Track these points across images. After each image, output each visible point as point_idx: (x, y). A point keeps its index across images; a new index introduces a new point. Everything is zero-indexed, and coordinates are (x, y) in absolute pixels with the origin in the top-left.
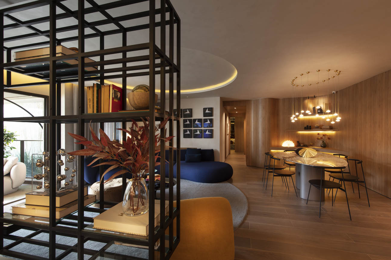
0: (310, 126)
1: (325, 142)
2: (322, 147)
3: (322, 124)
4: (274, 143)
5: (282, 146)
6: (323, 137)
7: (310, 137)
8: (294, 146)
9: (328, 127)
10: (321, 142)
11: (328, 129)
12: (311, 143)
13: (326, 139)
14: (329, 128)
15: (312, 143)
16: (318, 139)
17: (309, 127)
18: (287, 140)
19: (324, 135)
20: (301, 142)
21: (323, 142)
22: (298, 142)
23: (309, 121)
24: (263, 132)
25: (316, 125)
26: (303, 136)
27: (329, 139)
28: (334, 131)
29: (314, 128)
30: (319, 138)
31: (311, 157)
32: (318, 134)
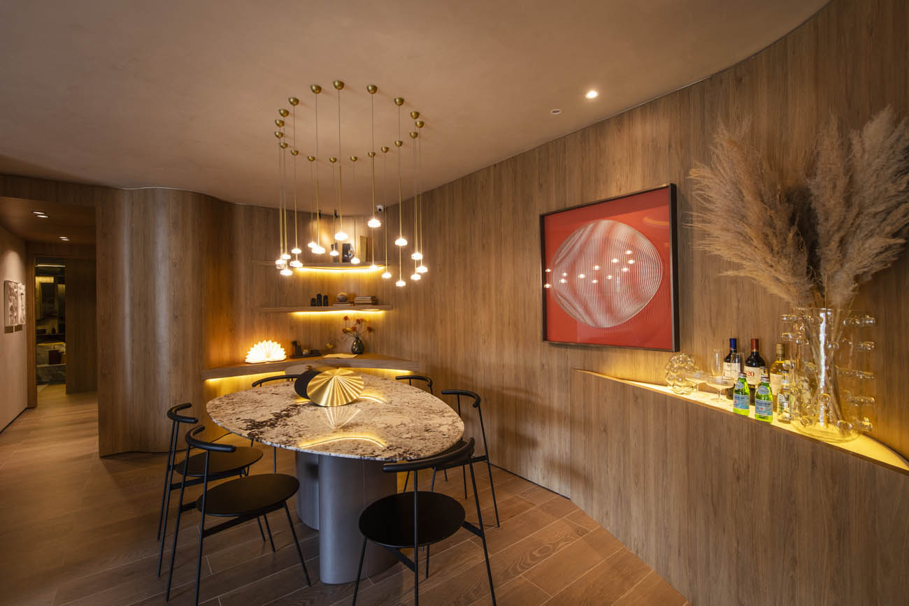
0: (326, 297)
1: (360, 339)
2: (354, 353)
3: (352, 291)
4: (219, 352)
5: (247, 361)
6: (358, 326)
7: (326, 325)
8: (285, 357)
9: (368, 300)
10: (351, 341)
11: (369, 304)
12: (328, 345)
13: (362, 330)
14: (370, 302)
15: (331, 344)
16: (345, 331)
17: (322, 300)
18: (262, 342)
19: (359, 321)
20: (302, 342)
21: (357, 338)
22: (294, 343)
23: (324, 283)
24: (176, 317)
25: (340, 294)
26: (309, 325)
27: (370, 329)
28: (381, 309)
29: (335, 302)
30: (348, 329)
31: (348, 404)
32: (346, 318)
